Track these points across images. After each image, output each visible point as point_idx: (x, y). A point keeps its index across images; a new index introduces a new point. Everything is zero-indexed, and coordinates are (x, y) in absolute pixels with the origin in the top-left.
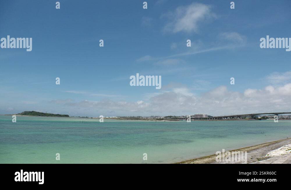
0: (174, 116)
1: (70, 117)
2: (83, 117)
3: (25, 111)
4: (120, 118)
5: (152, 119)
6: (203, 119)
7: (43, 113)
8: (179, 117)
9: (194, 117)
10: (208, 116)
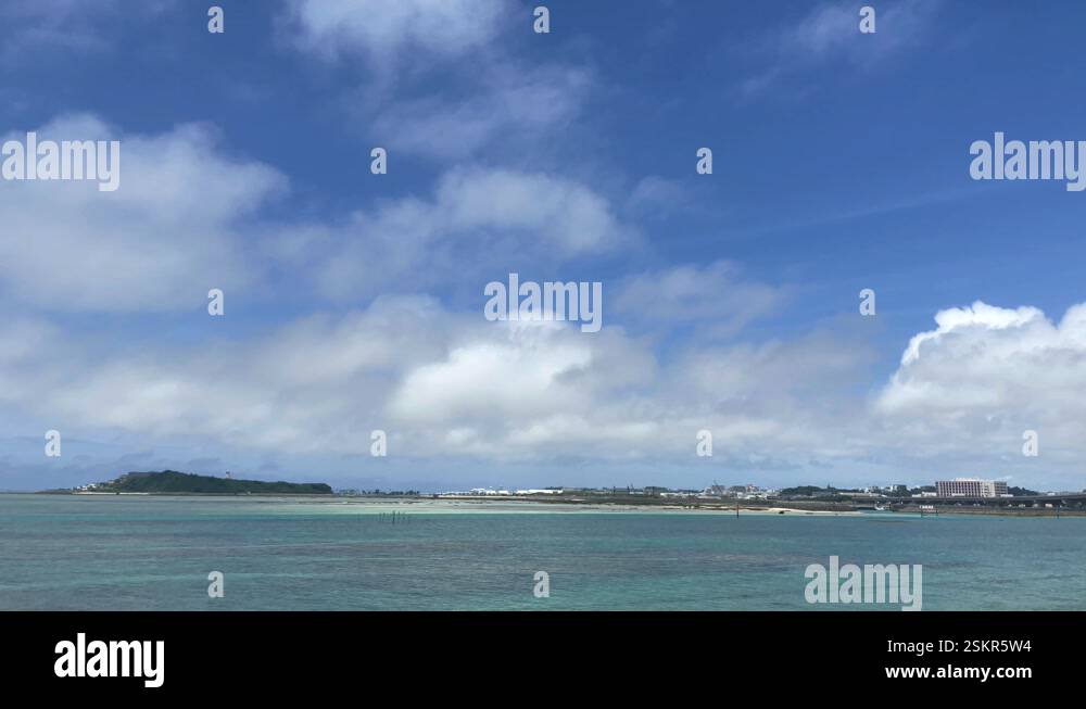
0: (830, 489)
1: (338, 495)
2: (396, 495)
3: (130, 473)
4: (565, 498)
5: (716, 501)
6: (981, 503)
7: (212, 479)
8: (855, 491)
9: (934, 494)
10: (1010, 491)
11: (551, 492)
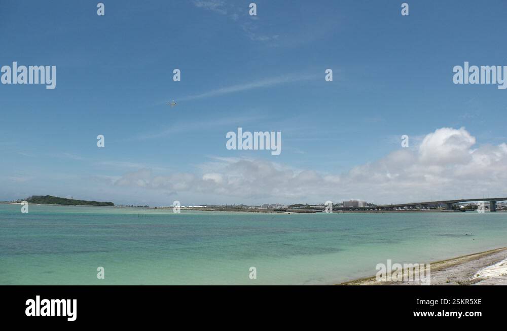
0: (307, 205)
1: (117, 207)
2: (140, 207)
4: (207, 209)
5: (266, 210)
6: (358, 209)
7: (66, 200)
8: (316, 205)
9: (343, 206)
10: (368, 205)
11: (202, 207)
